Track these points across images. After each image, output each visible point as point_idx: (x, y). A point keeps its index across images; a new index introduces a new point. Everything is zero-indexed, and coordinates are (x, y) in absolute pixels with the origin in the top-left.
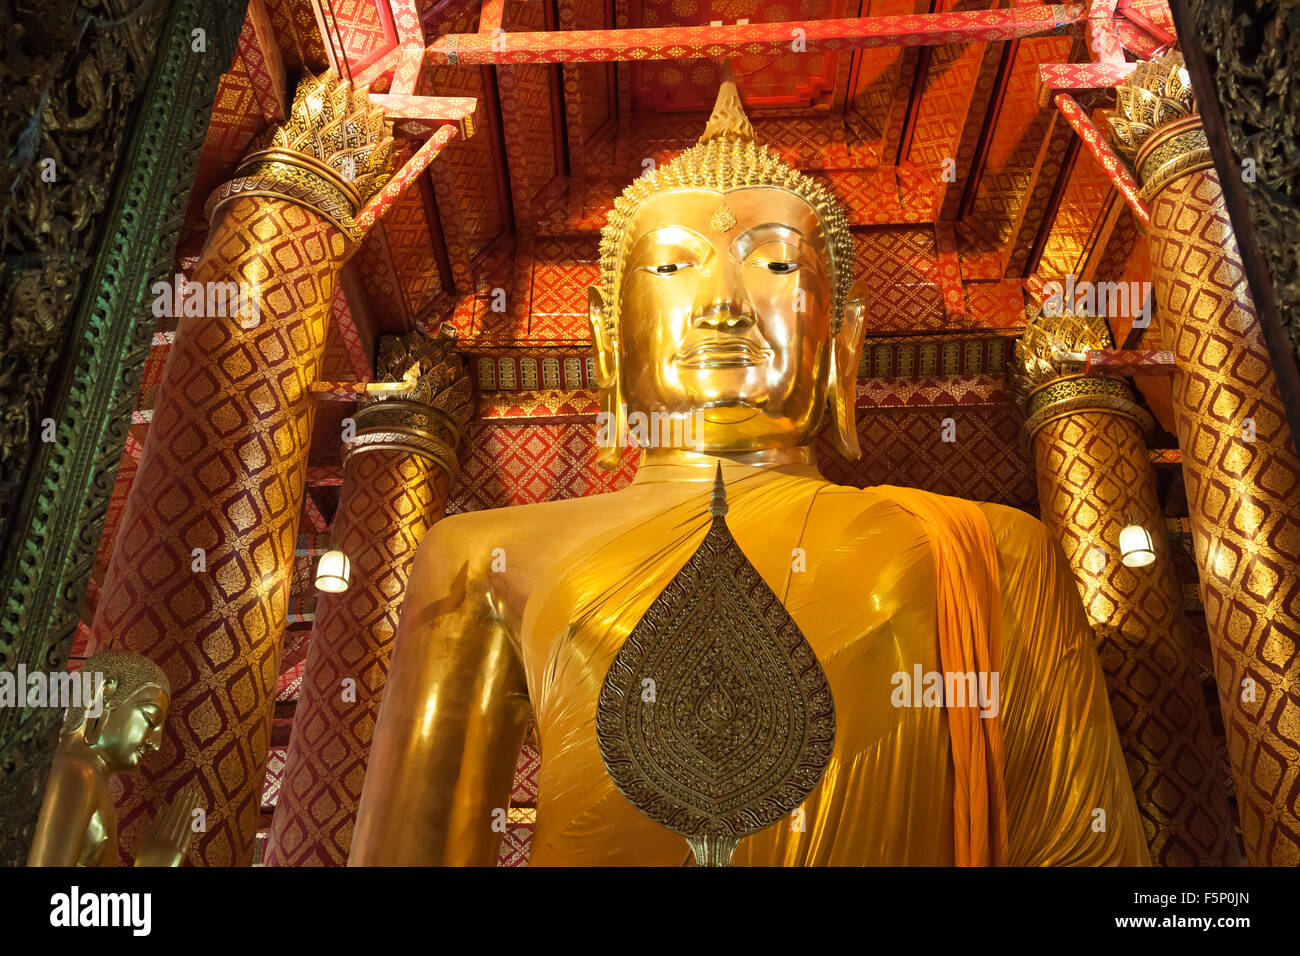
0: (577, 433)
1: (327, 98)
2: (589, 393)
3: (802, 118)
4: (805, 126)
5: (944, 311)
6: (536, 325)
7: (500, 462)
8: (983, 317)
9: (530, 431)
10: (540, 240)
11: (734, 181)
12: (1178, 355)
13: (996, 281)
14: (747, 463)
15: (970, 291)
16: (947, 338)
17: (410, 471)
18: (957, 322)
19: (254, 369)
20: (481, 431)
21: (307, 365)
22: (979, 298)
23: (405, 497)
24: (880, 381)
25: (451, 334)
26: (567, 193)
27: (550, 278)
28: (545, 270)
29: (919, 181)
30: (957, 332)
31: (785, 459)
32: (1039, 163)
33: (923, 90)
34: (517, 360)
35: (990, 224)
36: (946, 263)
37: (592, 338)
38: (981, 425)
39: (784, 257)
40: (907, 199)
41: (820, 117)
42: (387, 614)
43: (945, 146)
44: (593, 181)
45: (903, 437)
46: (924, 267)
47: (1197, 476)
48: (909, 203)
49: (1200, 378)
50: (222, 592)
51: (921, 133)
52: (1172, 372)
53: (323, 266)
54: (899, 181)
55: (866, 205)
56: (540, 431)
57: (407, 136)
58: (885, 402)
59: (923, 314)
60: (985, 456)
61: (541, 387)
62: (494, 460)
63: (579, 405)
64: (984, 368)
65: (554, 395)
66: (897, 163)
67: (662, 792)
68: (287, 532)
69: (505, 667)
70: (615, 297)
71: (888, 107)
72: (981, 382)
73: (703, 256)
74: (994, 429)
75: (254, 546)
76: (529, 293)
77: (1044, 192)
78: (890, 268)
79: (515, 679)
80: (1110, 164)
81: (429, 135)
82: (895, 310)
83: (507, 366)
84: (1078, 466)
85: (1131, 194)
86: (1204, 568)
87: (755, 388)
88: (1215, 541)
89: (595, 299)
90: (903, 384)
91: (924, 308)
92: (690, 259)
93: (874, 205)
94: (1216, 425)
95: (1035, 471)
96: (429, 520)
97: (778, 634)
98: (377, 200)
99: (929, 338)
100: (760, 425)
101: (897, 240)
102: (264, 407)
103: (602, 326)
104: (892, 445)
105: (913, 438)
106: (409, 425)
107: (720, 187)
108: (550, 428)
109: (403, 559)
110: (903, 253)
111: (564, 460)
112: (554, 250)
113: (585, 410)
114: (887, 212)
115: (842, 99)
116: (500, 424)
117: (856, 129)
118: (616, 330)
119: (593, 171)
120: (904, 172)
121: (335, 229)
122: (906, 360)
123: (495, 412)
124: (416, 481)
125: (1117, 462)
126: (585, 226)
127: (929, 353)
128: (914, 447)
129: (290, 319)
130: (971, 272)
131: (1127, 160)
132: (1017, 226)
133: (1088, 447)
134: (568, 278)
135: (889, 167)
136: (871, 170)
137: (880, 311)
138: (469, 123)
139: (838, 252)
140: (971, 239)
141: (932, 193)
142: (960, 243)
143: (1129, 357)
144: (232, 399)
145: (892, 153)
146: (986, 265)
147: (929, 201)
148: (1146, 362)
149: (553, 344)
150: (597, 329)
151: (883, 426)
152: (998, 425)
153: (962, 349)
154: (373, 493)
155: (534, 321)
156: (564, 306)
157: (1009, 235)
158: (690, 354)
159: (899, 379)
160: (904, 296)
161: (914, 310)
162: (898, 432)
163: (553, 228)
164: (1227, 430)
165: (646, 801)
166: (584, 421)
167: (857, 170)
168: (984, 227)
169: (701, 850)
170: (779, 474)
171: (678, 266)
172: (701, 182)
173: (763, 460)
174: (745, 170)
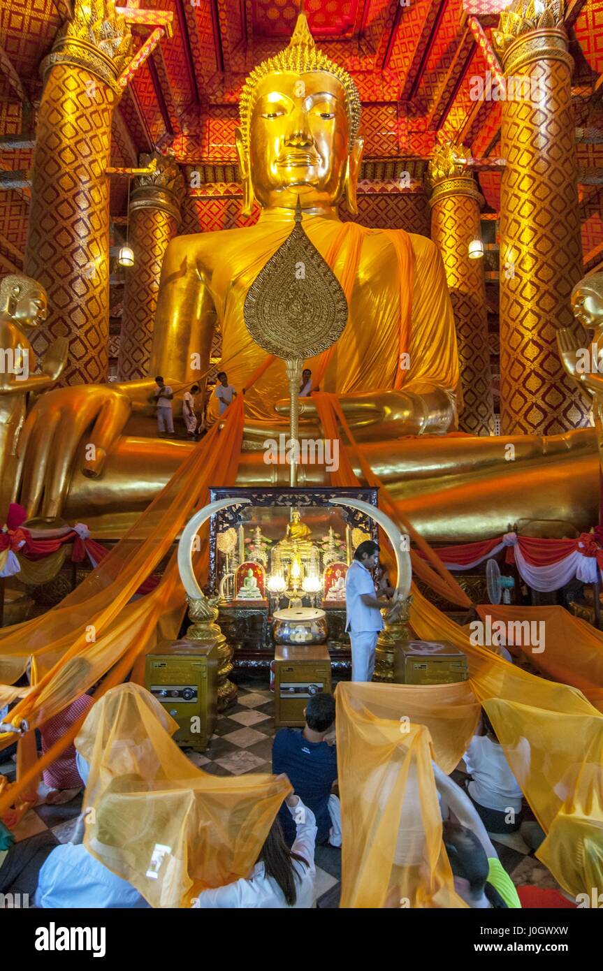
0: (233, 204)
2: (237, 184)
3: (338, 41)
4: (339, 46)
5: (399, 147)
6: (212, 151)
7: (200, 216)
8: (416, 151)
9: (212, 202)
10: (212, 106)
11: (305, 67)
12: (508, 161)
13: (423, 133)
14: (308, 213)
15: (411, 137)
16: (399, 160)
17: (159, 218)
18: (404, 152)
19: (76, 159)
20: (190, 202)
21: (103, 158)
22: (415, 141)
24: (367, 181)
25: (173, 153)
26: (223, 81)
27: (217, 126)
28: (214, 122)
29: (392, 79)
30: (403, 157)
31: (325, 212)
32: (452, 66)
34: (204, 168)
35: (424, 102)
36: (402, 122)
37: (238, 158)
38: (409, 202)
39: (328, 111)
40: (386, 88)
41: (347, 41)
44: (236, 74)
46: (391, 124)
47: (507, 218)
48: (387, 91)
49: (516, 171)
50: (77, 264)
51: (396, 50)
52: (502, 169)
54: (383, 78)
56: (216, 202)
57: (139, 34)
58: (369, 191)
59: (389, 148)
60: (410, 217)
61: (215, 181)
62: (197, 215)
63: (233, 190)
64: (414, 175)
65: (222, 185)
66: (383, 68)
67: (273, 341)
68: (103, 238)
69: (206, 301)
70: (248, 132)
71: (381, 34)
73: (289, 109)
74: (415, 205)
75: (89, 244)
76: (208, 134)
77: (453, 82)
78: (375, 124)
79: (210, 305)
81: (150, 34)
82: (376, 146)
84: (450, 220)
86: (503, 259)
87: (313, 177)
88: (510, 246)
89: (239, 135)
90: (377, 183)
91: (390, 145)
92: (282, 109)
93: (370, 91)
94: (520, 194)
95: (430, 223)
96: (169, 241)
98: (127, 72)
99: (390, 160)
100: (314, 196)
101: (379, 110)
102: (84, 178)
103: (242, 148)
104: (371, 211)
105: (379, 208)
106: (157, 197)
107: (298, 71)
108: (220, 201)
110: (383, 117)
111: (227, 216)
112: (218, 112)
113: (236, 192)
114: (376, 95)
115: (358, 30)
116: (198, 198)
117: (364, 48)
118: (248, 150)
119: (235, 69)
120: (385, 73)
121: (107, 86)
122: (379, 172)
123: (195, 193)
124: (162, 223)
125: (467, 218)
126: (233, 99)
127: (390, 168)
128: (379, 212)
129: (91, 134)
130: (413, 127)
131: (498, 57)
132: (437, 103)
133: (455, 211)
134: (225, 127)
135: (379, 70)
136: (370, 72)
137: (369, 146)
138: (170, 28)
139: (353, 110)
140: (414, 110)
141: (398, 85)
142: (409, 111)
143: (486, 162)
144: (68, 173)
145: (381, 62)
146: (419, 124)
147: (396, 89)
148: (493, 164)
149: (220, 160)
150: (240, 150)
151: (367, 202)
152: (417, 202)
154: (144, 228)
155: (211, 149)
156: (225, 141)
157: (432, 109)
158: (283, 159)
159: (376, 180)
160: (381, 139)
161: (385, 146)
162: (373, 205)
163: (217, 100)
164: (525, 196)
165: (266, 345)
166: (236, 198)
167: (364, 71)
168: (421, 104)
169: (289, 363)
170: (321, 219)
171: (278, 114)
172: (289, 68)
173: (315, 212)
174: (311, 62)
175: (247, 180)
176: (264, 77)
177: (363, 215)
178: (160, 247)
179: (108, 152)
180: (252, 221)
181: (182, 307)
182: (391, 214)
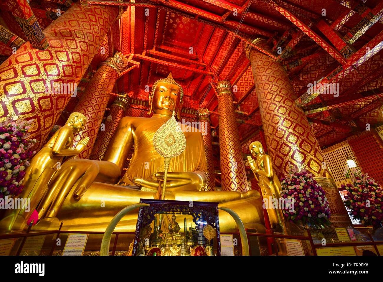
1: (119, 56)
5: (191, 106)
8: (195, 108)
9: (137, 110)
11: (171, 83)
13: (197, 104)
16: (191, 109)
17: (120, 111)
19: (102, 88)
20: (130, 108)
21: (110, 90)
22: (195, 106)
23: (119, 114)
28: (143, 90)
29: (190, 91)
34: (137, 100)
35: (198, 98)
36: (192, 101)
39: (176, 93)
42: (113, 129)
43: (194, 88)
46: (189, 101)
47: (221, 127)
48: (188, 93)
49: (223, 116)
50: (92, 117)
51: (192, 85)
52: (219, 115)
53: (113, 83)
57: (130, 65)
61: (140, 104)
62: (132, 112)
65: (141, 106)
66: (188, 88)
67: (161, 150)
68: (103, 112)
70: (153, 94)
72: (193, 115)
73: (166, 90)
75: (98, 112)
76: (140, 93)
80: (215, 91)
81: (133, 65)
83: (135, 101)
85: (217, 95)
89: (150, 94)
92: (164, 90)
94: (224, 122)
98: (124, 72)
101: (187, 97)
103: (150, 97)
107: (169, 83)
108: (140, 110)
110: (187, 99)
113: (146, 109)
116: (133, 108)
117: (184, 83)
118: (152, 98)
120: (188, 90)
121: (117, 73)
123: (133, 106)
129: (109, 83)
130: (194, 103)
131: (217, 91)
138: (138, 66)
139: (182, 95)
140: (195, 99)
141: (191, 93)
142: (193, 99)
144: (98, 91)
146: (196, 102)
149: (142, 99)
155: (140, 96)
156: (145, 95)
158: (163, 102)
164: (225, 123)
172: (167, 82)
174: (173, 82)
175: (151, 105)
176: (161, 82)
179: (112, 89)
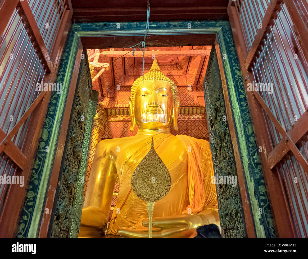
2: (128, 116)
3: (169, 65)
4: (169, 67)
5: (194, 102)
6: (119, 103)
7: (112, 128)
8: (201, 104)
9: (117, 123)
11: (156, 79)
13: (203, 97)
14: (157, 131)
15: (199, 98)
16: (194, 107)
17: (95, 130)
18: (196, 104)
20: (108, 123)
22: (200, 100)
23: (94, 135)
24: (182, 115)
25: (103, 104)
26: (125, 78)
27: (121, 94)
28: (120, 92)
29: (190, 78)
30: (196, 106)
33: (191, 61)
34: (115, 110)
36: (195, 93)
37: (129, 106)
38: (200, 123)
39: (165, 94)
40: (187, 81)
41: (172, 65)
42: (90, 157)
43: (195, 72)
44: (130, 76)
45: (186, 125)
46: (190, 94)
48: (188, 82)
51: (190, 69)
54: (186, 78)
55: (180, 82)
56: (119, 123)
57: (96, 70)
58: (183, 119)
59: (190, 103)
60: (201, 129)
61: (119, 115)
62: (110, 128)
63: (126, 118)
64: (201, 113)
65: (122, 116)
66: (186, 74)
67: (142, 194)
69: (113, 168)
70: (134, 100)
71: (184, 64)
72: (200, 115)
73: (150, 93)
74: (202, 124)
76: (117, 97)
78: (184, 94)
79: (115, 171)
81: (100, 70)
82: (185, 102)
83: (113, 111)
89: (130, 100)
90: (186, 116)
91: (190, 102)
92: (148, 94)
93: (181, 82)
97: (162, 167)
99: (191, 107)
100: (160, 125)
101: (186, 89)
103: (131, 105)
104: (184, 127)
105: (188, 125)
107: (153, 80)
108: (121, 122)
109: (94, 147)
110: (187, 91)
111: (123, 128)
112: (122, 89)
113: (128, 119)
114: (184, 83)
115: (176, 62)
116: (112, 121)
117: (178, 67)
119: (130, 74)
120: (187, 76)
122: (187, 111)
123: (111, 119)
124: (96, 132)
127: (191, 110)
128: (188, 127)
130: (199, 95)
134: (125, 94)
135: (185, 75)
136: (181, 76)
137: (182, 102)
138: (108, 68)
139: (175, 93)
140: (199, 89)
141: (192, 80)
142: (197, 89)
145: (185, 73)
146: (202, 94)
149: (122, 107)
151: (182, 123)
152: (203, 123)
153: (197, 109)
155: (118, 102)
156: (124, 100)
158: (148, 111)
159: (185, 115)
160: (187, 99)
161: (188, 102)
162: (185, 124)
163: (122, 85)
165: (139, 195)
166: (128, 121)
167: (179, 75)
168: (201, 87)
169: (149, 204)
170: (163, 134)
171: (146, 95)
172: (150, 79)
173: (160, 131)
174: (158, 77)
175: (133, 117)
177: (181, 128)
178: (94, 142)
180: (134, 133)
181: (102, 171)
182: (193, 128)
